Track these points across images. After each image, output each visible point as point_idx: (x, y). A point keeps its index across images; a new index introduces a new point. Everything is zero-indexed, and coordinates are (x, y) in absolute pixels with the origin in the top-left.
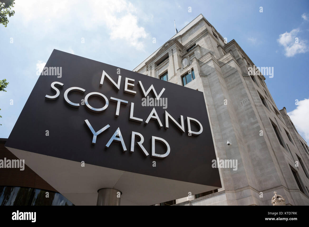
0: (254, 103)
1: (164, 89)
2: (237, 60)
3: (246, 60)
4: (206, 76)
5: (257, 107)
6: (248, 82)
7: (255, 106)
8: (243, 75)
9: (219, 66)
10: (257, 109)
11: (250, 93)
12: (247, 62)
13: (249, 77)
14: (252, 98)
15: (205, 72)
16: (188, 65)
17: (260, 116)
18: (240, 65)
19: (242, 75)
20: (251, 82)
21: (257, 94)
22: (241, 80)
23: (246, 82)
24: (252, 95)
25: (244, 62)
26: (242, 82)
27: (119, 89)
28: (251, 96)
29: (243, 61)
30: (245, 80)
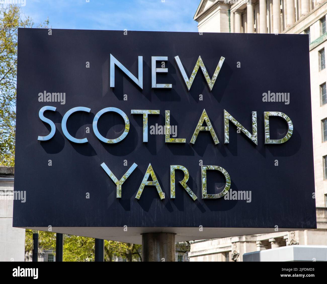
27: (142, 88)
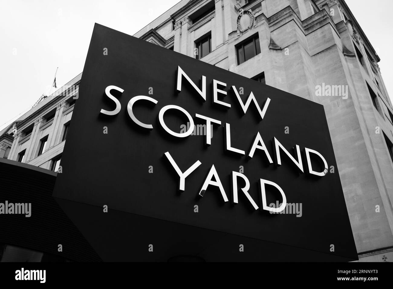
0: (359, 103)
1: (269, 100)
2: (335, 25)
3: (352, 26)
4: (281, 49)
5: (363, 111)
6: (351, 65)
7: (361, 109)
8: (345, 54)
9: (304, 33)
10: (362, 113)
11: (354, 85)
12: (353, 29)
13: (354, 58)
14: (357, 94)
15: (277, 43)
16: (250, 27)
17: (366, 126)
18: (340, 33)
19: (343, 52)
20: (356, 67)
21: (365, 87)
22: (341, 62)
23: (348, 66)
24: (357, 88)
25: (348, 28)
26: (342, 66)
27: (205, 100)
28: (355, 90)
29: (346, 28)
30: (346, 61)
